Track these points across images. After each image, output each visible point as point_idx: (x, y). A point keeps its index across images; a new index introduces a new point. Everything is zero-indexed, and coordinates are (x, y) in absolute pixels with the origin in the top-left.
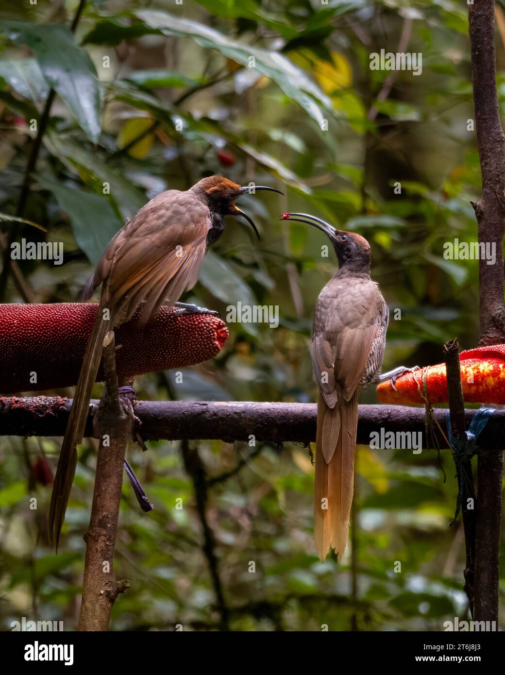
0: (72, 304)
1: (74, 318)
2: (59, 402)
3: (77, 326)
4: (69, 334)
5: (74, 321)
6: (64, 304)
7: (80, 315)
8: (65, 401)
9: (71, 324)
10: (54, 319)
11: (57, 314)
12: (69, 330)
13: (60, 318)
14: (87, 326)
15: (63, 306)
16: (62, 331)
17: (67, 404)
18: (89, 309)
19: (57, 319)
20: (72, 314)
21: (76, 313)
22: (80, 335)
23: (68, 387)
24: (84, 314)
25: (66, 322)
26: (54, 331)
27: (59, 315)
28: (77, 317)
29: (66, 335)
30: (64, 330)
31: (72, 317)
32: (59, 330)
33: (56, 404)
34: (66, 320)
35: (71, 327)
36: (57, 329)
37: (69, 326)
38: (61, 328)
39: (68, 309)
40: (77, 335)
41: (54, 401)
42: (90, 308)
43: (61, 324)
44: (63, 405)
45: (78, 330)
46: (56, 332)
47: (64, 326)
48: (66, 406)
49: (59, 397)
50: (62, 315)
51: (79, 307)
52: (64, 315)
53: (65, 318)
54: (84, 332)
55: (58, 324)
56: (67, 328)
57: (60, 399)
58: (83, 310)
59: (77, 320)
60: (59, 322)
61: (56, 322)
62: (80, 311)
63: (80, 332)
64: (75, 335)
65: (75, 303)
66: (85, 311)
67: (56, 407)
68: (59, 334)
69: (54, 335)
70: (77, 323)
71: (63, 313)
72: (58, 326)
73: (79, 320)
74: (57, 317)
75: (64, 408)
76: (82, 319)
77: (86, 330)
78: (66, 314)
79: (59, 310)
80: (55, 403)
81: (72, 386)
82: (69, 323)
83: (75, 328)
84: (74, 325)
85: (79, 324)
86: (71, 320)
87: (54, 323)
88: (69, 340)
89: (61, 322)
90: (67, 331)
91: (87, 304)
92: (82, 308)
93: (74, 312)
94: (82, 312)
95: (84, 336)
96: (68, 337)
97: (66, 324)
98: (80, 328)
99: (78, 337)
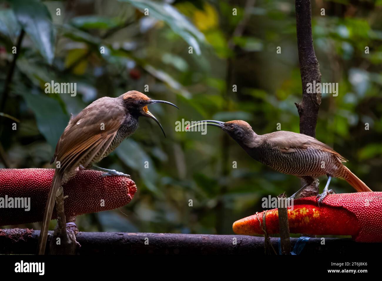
0: (36, 169)
1: (37, 178)
2: (28, 232)
3: (39, 184)
4: (34, 188)
5: (37, 180)
6: (31, 169)
7: (41, 176)
8: (32, 231)
9: (35, 182)
10: (25, 179)
11: (26, 176)
12: (34, 186)
13: (28, 178)
14: (45, 184)
15: (30, 170)
16: (29, 187)
17: (33, 234)
18: (46, 173)
19: (27, 179)
20: (36, 175)
21: (38, 175)
22: (41, 189)
23: (33, 223)
24: (44, 176)
25: (32, 181)
26: (24, 186)
27: (28, 176)
28: (39, 177)
29: (32, 189)
30: (31, 186)
31: (36, 177)
32: (27, 186)
33: (26, 233)
34: (32, 180)
35: (36, 184)
36: (26, 185)
37: (34, 183)
38: (29, 184)
39: (33, 172)
40: (39, 189)
41: (24, 232)
42: (48, 172)
43: (29, 182)
44: (30, 234)
45: (40, 186)
46: (26, 187)
47: (31, 183)
48: (32, 235)
49: (28, 229)
50: (29, 176)
51: (40, 171)
52: (31, 176)
53: (31, 178)
54: (44, 187)
55: (27, 182)
56: (32, 185)
57: (28, 230)
58: (43, 173)
59: (39, 179)
60: (27, 181)
61: (26, 181)
62: (41, 174)
63: (41, 187)
64: (38, 189)
65: (37, 169)
66: (44, 174)
67: (26, 235)
68: (27, 188)
69: (24, 189)
70: (39, 181)
71: (30, 175)
72: (27, 183)
73: (41, 180)
74: (26, 177)
75: (31, 236)
76: (42, 179)
77: (45, 186)
78: (32, 175)
79: (28, 173)
80: (25, 232)
81: (36, 222)
82: (34, 181)
83: (38, 185)
84: (37, 183)
85: (41, 182)
86: (35, 179)
87: (24, 181)
88: (34, 192)
89: (29, 181)
90: (32, 187)
91: (46, 169)
92: (43, 172)
93: (37, 174)
94: (42, 174)
95: (44, 190)
96: (34, 190)
97: (32, 182)
98: (41, 185)
99: (40, 191)
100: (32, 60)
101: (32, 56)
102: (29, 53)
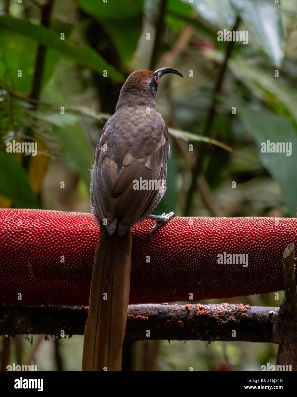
0: (255, 218)
1: (257, 231)
2: (241, 309)
3: (259, 239)
4: (252, 246)
5: (256, 234)
6: (247, 217)
7: (262, 228)
8: (247, 308)
9: (254, 236)
10: (238, 232)
11: (241, 228)
12: (252, 242)
13: (243, 230)
14: (268, 239)
15: (246, 220)
16: (245, 243)
17: (248, 311)
18: (270, 223)
19: (241, 232)
20: (255, 227)
21: (258, 226)
22: (262, 247)
23: (250, 295)
24: (266, 228)
25: (249, 235)
26: (237, 243)
27: (243, 228)
28: (260, 230)
29: (249, 247)
30: (247, 242)
31: (254, 230)
32: (242, 242)
33: (239, 311)
34: (249, 233)
35: (254, 240)
36: (240, 241)
37: (251, 239)
38: (244, 240)
39: (251, 222)
40: (259, 247)
41: (236, 309)
42: (272, 222)
43: (244, 237)
44: (245, 312)
45: (260, 242)
46: (240, 244)
47: (247, 238)
48: (248, 313)
49: (241, 305)
50: (245, 229)
51: (261, 221)
52: (247, 228)
53: (248, 231)
54: (265, 245)
55: (241, 236)
56: (249, 240)
57: (242, 307)
58: (265, 224)
59: (259, 232)
60: (242, 235)
61: (239, 235)
62: (262, 225)
63: (262, 244)
64: (257, 247)
65: (257, 217)
66: (267, 225)
67: (238, 314)
68: (242, 246)
69: (238, 247)
70: (259, 236)
71: (246, 227)
72: (241, 238)
73: (261, 233)
74: (240, 230)
75: (246, 314)
76: (264, 232)
77: (268, 243)
78: (249, 227)
79: (243, 223)
80: (237, 310)
81: (254, 294)
82: (252, 235)
83: (257, 241)
84: (256, 237)
85: (261, 237)
86: (254, 233)
87: (237, 235)
88: (251, 252)
89: (244, 235)
90: (249, 244)
91: (269, 218)
92: (265, 222)
93: (257, 225)
94: (264, 226)
95: (266, 248)
96: (252, 248)
97: (249, 237)
98: (262, 240)
99: (260, 249)
100: (251, 61)
101: (252, 56)
102: (248, 51)
